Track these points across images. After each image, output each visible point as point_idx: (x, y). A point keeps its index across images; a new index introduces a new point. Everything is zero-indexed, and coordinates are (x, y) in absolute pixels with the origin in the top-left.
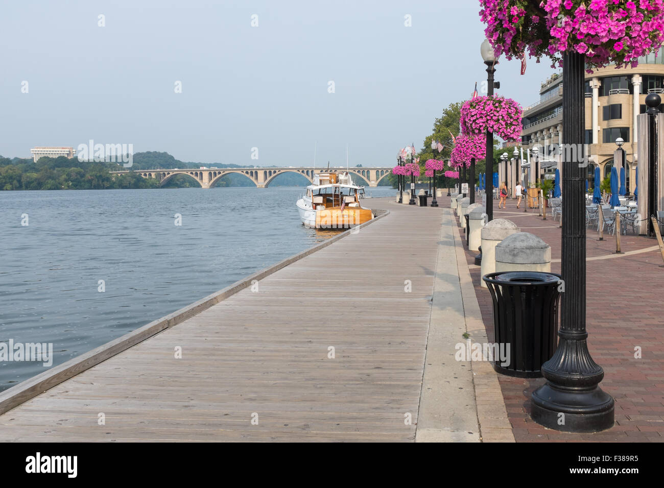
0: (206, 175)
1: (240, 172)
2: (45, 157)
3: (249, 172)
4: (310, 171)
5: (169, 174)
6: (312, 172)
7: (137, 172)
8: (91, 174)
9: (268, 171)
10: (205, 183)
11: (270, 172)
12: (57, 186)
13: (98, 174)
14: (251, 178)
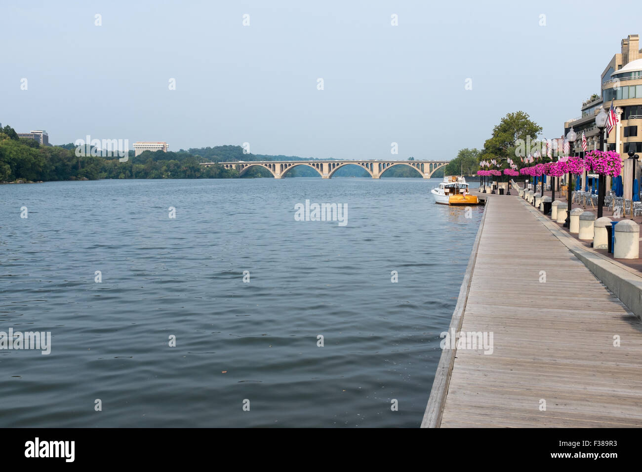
0: (278, 167)
1: (307, 164)
2: (147, 151)
3: (315, 164)
4: (369, 163)
5: (247, 165)
6: (371, 164)
7: (221, 164)
8: (186, 165)
9: (332, 164)
10: (278, 173)
11: (334, 164)
12: (159, 176)
13: (191, 166)
14: (317, 170)
